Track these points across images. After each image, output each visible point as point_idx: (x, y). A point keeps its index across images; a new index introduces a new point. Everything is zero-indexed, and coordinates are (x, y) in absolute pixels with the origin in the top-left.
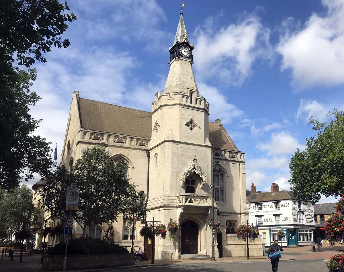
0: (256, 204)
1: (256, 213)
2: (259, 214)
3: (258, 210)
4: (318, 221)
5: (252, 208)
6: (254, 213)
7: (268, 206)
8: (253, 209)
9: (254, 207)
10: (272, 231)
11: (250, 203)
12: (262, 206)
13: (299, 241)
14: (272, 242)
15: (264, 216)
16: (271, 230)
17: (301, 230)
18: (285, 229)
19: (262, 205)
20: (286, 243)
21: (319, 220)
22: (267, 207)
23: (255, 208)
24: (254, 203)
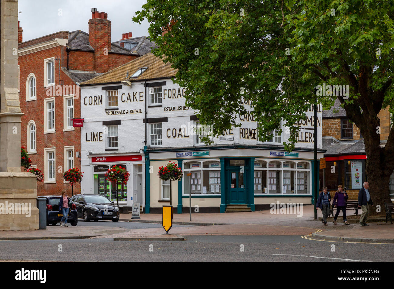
0: (147, 85)
1: (146, 113)
2: (153, 113)
3: (153, 102)
4: (354, 135)
5: (137, 96)
6: (140, 111)
7: (177, 91)
8: (138, 99)
9: (142, 94)
10: (185, 164)
11: (129, 83)
12: (163, 92)
13: (255, 194)
14: (183, 195)
15: (165, 120)
16: (184, 162)
17: (268, 161)
18: (219, 160)
19: (164, 87)
20: (220, 199)
21: (358, 134)
22: (176, 95)
23: (143, 98)
24: (141, 81)
